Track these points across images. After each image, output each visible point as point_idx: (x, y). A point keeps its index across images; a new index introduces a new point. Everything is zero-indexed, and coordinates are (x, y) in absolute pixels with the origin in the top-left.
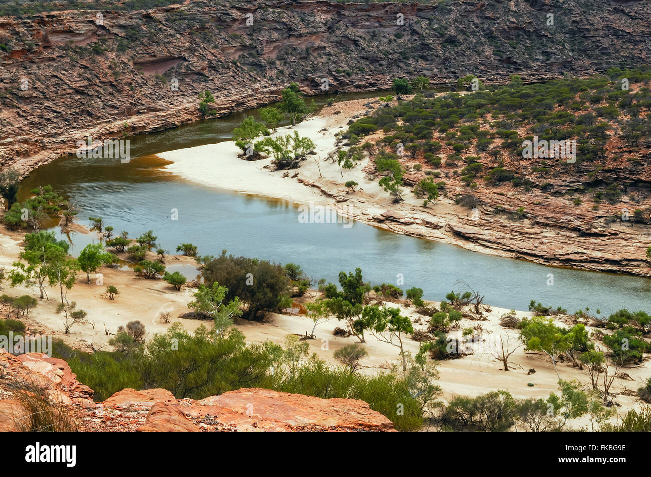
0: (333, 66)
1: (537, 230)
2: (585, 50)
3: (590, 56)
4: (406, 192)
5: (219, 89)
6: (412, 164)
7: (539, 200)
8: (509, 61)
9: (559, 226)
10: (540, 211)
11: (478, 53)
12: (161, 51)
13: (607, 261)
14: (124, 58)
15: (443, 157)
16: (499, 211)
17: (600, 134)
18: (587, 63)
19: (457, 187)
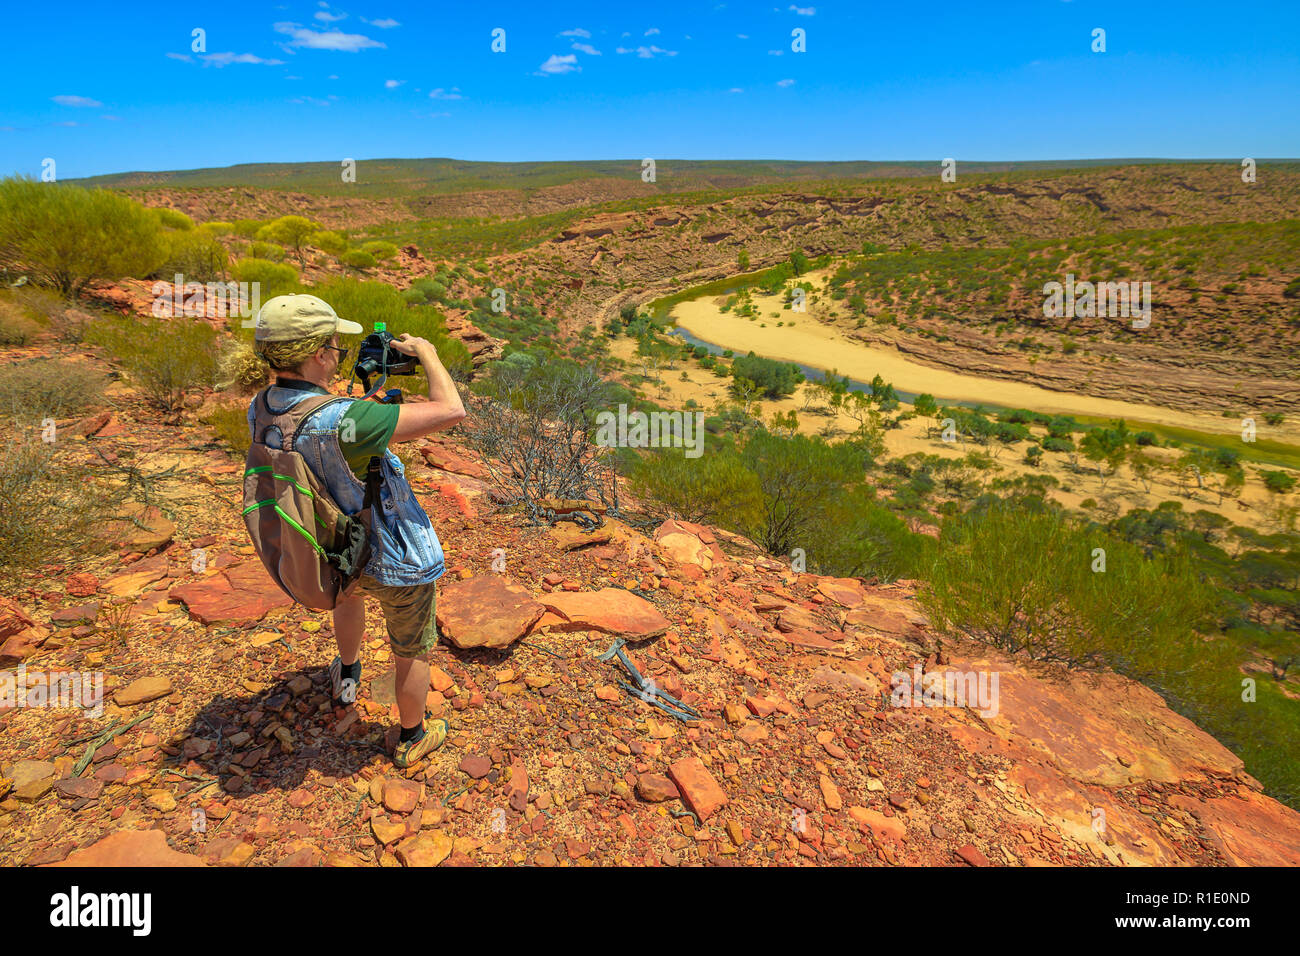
0: (824, 239)
1: (957, 349)
2: (996, 230)
3: (999, 233)
4: (869, 321)
5: (752, 253)
6: (874, 302)
7: (958, 329)
8: (942, 235)
9: (971, 347)
10: (959, 337)
11: (923, 230)
12: (717, 230)
13: (1003, 372)
14: (696, 235)
15: (895, 298)
16: (931, 335)
17: (1005, 286)
18: (997, 237)
19: (902, 318)
